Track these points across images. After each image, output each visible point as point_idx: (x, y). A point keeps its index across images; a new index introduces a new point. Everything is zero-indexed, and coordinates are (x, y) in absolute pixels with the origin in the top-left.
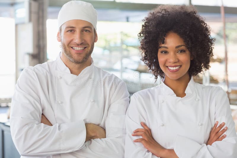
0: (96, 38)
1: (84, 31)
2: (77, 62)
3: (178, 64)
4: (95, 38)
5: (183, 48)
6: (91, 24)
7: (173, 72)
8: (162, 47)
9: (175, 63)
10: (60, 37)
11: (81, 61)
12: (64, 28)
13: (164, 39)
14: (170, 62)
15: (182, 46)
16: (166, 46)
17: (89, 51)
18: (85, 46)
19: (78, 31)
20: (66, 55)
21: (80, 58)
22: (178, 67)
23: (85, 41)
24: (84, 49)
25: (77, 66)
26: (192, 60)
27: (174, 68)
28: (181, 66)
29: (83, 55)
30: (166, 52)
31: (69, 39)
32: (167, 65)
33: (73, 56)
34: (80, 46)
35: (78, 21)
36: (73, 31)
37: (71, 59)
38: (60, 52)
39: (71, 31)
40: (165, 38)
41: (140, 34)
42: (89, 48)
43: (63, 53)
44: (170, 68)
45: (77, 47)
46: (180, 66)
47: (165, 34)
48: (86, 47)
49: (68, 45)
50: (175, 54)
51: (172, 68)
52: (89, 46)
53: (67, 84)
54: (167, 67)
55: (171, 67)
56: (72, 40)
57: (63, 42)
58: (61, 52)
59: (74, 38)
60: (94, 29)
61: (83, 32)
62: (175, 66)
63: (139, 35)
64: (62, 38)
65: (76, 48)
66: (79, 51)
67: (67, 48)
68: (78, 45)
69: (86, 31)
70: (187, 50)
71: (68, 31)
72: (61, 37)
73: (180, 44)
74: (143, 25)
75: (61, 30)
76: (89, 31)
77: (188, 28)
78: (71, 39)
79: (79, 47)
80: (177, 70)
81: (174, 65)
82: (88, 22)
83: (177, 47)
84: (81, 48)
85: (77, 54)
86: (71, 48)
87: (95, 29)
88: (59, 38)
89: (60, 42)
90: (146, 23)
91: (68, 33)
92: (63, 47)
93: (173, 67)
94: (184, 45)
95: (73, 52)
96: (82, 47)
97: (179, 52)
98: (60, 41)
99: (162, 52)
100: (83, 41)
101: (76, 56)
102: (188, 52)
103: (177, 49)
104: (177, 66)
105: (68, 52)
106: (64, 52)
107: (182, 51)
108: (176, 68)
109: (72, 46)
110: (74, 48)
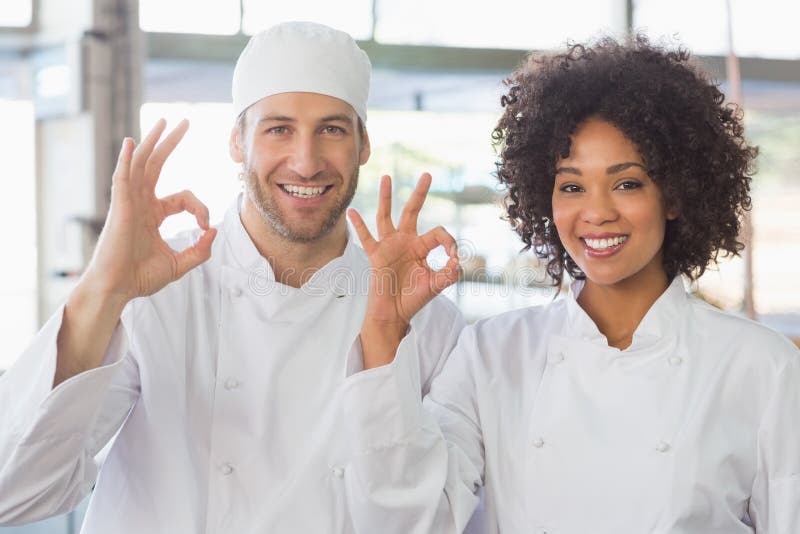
0: (366, 149)
1: (325, 131)
2: (298, 238)
3: (615, 229)
4: (361, 150)
5: (634, 172)
6: (349, 107)
7: (599, 257)
8: (562, 169)
9: (604, 223)
10: (241, 147)
11: (312, 235)
12: (257, 120)
13: (570, 143)
14: (587, 222)
15: (628, 165)
16: (575, 164)
17: (340, 199)
18: (327, 184)
19: (303, 132)
20: (261, 210)
21: (310, 225)
22: (616, 241)
23: (328, 164)
24: (323, 193)
25: (298, 249)
26: (671, 221)
27: (603, 244)
28: (627, 236)
29: (321, 215)
30: (577, 189)
31: (271, 158)
32: (582, 231)
33: (286, 219)
34: (310, 184)
35: (303, 98)
36: (286, 131)
37: (278, 227)
38: (239, 193)
39: (280, 129)
40: (573, 138)
41: (498, 129)
42: (344, 189)
43: (250, 202)
44: (589, 242)
45: (298, 186)
46: (623, 235)
47: (574, 127)
48: (330, 183)
49: (268, 178)
50: (605, 194)
52: (342, 183)
53: (262, 317)
54: (582, 239)
55: (593, 237)
56: (283, 162)
57: (251, 166)
58: (241, 195)
59: (291, 154)
60: (359, 119)
61: (321, 132)
62: (607, 236)
63: (495, 134)
64: (249, 153)
65: (295, 189)
66: (306, 199)
67: (265, 188)
68: (303, 180)
69: (332, 129)
70: (649, 180)
71: (269, 130)
72: (245, 147)
73: (621, 160)
74: (504, 98)
75: (243, 122)
76: (343, 131)
77: (647, 101)
78: (280, 156)
79: (306, 187)
80: (612, 252)
81: (601, 230)
82: (340, 100)
83: (613, 170)
84: (315, 190)
85: (300, 210)
86: (279, 190)
87: (363, 119)
88: (237, 147)
89: (240, 164)
90: (514, 89)
91: (272, 137)
92: (251, 182)
93: (600, 238)
94: (635, 165)
95: (286, 203)
96: (318, 186)
97: (622, 187)
98: (241, 159)
99: (563, 189)
100: (322, 167)
101: (294, 219)
102: (650, 189)
103: (611, 175)
104: (612, 236)
105: (269, 202)
106: (253, 199)
107: (633, 185)
108: (611, 242)
109: (280, 182)
110: (290, 188)
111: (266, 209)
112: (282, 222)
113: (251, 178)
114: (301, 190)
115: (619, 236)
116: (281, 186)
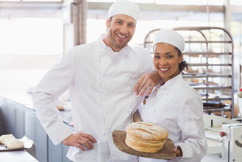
2: (117, 46)
7: (163, 72)
9: (165, 65)
11: (121, 46)
12: (115, 19)
19: (125, 24)
21: (121, 44)
23: (128, 32)
27: (164, 70)
28: (170, 68)
32: (160, 67)
34: (123, 35)
36: (121, 23)
39: (119, 22)
44: (161, 69)
48: (127, 36)
49: (114, 32)
50: (165, 59)
51: (162, 70)
52: (130, 37)
54: (160, 68)
55: (162, 68)
62: (165, 68)
66: (121, 39)
67: (113, 34)
71: (117, 22)
73: (169, 51)
76: (132, 26)
78: (118, 28)
80: (166, 71)
81: (164, 67)
83: (166, 54)
84: (124, 37)
85: (119, 40)
86: (116, 35)
88: (108, 24)
91: (117, 24)
93: (163, 68)
94: (172, 52)
95: (117, 39)
97: (168, 58)
98: (108, 27)
99: (156, 57)
105: (113, 37)
108: (166, 69)
109: (116, 33)
110: (118, 35)
111: (112, 39)
112: (115, 42)
113: (110, 31)
114: (121, 36)
115: (168, 68)
116: (116, 34)
